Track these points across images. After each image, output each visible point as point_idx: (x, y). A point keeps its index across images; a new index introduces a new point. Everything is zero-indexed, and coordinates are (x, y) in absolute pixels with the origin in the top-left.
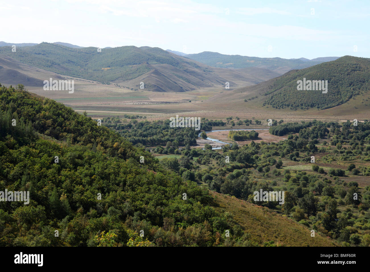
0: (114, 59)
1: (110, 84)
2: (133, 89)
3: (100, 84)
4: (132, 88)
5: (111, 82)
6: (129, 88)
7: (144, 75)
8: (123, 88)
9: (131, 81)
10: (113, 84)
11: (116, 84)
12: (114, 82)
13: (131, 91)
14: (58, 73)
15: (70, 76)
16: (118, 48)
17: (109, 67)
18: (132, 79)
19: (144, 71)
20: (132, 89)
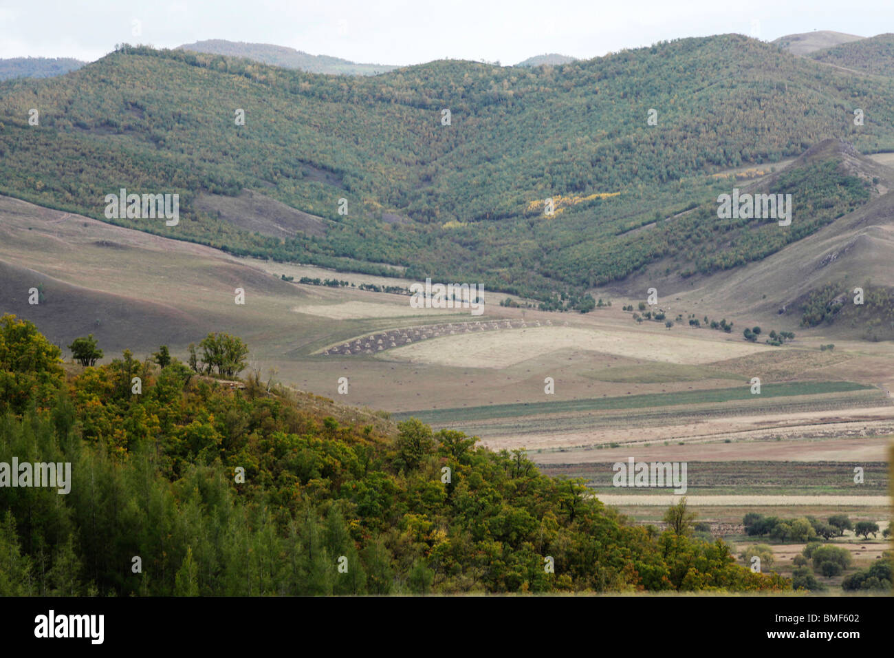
0: (610, 136)
1: (591, 308)
2: (757, 331)
3: (530, 312)
4: (752, 326)
5: (598, 295)
6: (727, 329)
7: (827, 229)
8: (692, 330)
9: (739, 278)
10: (618, 303)
11: (635, 304)
12: (623, 294)
13: (750, 349)
14: (244, 247)
15: (323, 266)
16: (625, 57)
17: (576, 187)
18: (738, 264)
19: (828, 206)
20: (751, 336)
